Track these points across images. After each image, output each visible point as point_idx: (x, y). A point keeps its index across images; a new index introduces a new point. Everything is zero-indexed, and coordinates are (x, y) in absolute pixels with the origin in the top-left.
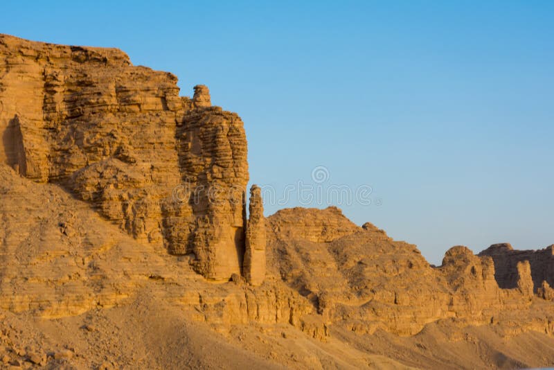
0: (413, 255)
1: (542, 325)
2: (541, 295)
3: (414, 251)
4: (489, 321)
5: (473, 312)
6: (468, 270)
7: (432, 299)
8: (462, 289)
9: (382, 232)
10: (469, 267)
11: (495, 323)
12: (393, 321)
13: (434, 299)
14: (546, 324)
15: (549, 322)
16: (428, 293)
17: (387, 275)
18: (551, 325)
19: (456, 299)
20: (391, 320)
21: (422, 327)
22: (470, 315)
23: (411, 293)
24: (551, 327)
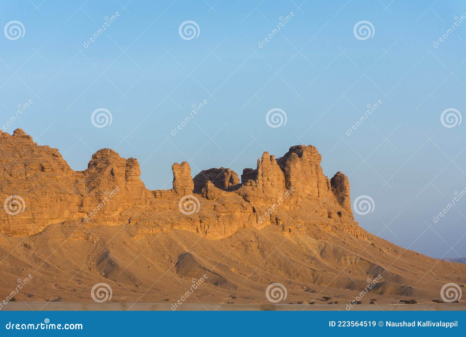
0: (50, 158)
1: (192, 225)
2: (205, 195)
3: (53, 155)
4: (127, 222)
5: (106, 212)
6: (107, 172)
7: (59, 200)
8: (97, 191)
9: (28, 137)
10: (109, 169)
11: (133, 223)
12: (7, 222)
13: (61, 200)
14: (198, 224)
15: (201, 221)
16: (55, 195)
17: (11, 179)
18: (203, 224)
19: (88, 200)
20: (4, 221)
21: (43, 228)
22: (102, 215)
23: (34, 196)
24: (203, 227)
